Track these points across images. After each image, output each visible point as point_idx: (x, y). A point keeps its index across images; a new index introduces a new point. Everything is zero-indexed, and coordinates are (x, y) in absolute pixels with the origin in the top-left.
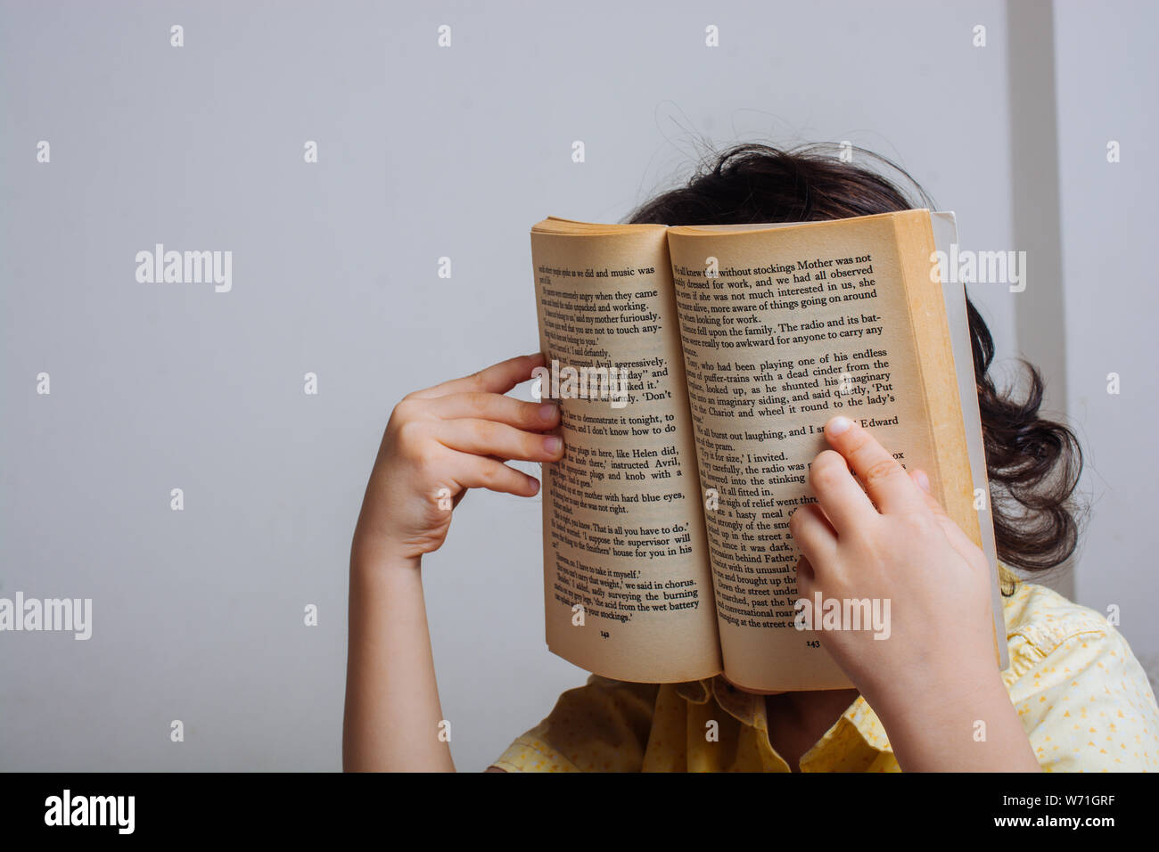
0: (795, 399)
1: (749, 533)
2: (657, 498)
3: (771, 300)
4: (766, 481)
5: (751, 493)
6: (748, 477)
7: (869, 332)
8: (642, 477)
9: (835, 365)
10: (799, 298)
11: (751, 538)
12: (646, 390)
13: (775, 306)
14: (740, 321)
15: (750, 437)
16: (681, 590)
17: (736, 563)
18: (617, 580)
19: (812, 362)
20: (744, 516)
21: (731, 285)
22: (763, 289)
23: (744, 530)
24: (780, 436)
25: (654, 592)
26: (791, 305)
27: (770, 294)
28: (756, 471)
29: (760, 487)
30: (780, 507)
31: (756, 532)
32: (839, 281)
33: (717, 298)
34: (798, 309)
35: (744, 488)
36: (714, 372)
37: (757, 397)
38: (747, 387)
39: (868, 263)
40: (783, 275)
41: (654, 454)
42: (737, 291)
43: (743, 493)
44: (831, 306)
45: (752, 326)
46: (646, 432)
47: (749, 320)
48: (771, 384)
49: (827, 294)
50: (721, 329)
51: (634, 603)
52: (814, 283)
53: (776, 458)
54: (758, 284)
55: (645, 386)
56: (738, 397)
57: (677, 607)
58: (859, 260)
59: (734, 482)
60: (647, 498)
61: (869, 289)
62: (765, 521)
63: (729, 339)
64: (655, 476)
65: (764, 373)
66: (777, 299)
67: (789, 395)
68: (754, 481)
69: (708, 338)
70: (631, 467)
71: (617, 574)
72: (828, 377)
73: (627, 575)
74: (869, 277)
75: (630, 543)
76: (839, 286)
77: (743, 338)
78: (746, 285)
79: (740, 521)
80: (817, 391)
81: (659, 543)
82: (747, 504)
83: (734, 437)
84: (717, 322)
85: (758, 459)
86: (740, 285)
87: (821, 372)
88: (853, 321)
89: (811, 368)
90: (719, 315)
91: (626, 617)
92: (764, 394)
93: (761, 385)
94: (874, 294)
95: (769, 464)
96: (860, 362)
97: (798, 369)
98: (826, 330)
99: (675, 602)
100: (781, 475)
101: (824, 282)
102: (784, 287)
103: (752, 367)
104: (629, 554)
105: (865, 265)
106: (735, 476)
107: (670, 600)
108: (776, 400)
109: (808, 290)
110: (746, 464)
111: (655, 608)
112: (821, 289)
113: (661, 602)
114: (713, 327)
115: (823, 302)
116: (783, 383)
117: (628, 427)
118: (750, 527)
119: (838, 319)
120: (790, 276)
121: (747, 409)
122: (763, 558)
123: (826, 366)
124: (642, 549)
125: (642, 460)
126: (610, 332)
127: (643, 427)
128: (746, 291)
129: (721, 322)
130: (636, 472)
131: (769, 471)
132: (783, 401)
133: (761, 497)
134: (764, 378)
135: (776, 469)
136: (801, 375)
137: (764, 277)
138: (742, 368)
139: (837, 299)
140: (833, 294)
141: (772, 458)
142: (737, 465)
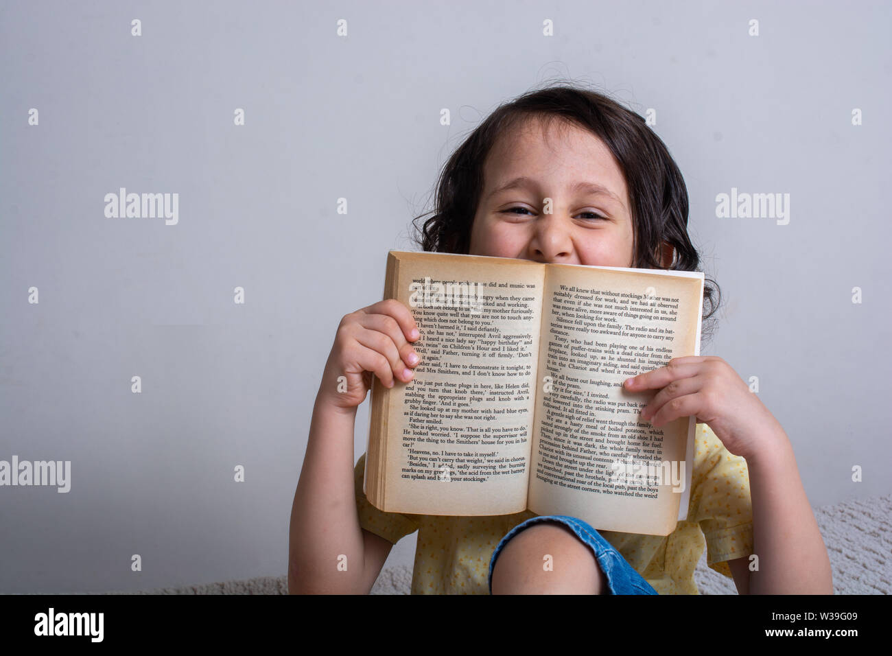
0: (622, 366)
1: (575, 434)
2: (515, 411)
3: (625, 312)
4: (594, 409)
5: (583, 413)
6: (584, 404)
7: (667, 338)
8: (509, 399)
9: (646, 352)
10: (639, 313)
11: (576, 437)
12: (519, 351)
13: (627, 315)
14: (606, 319)
15: (592, 383)
16: (518, 462)
17: (561, 449)
18: (480, 458)
19: (636, 348)
20: (575, 425)
21: (606, 300)
22: (623, 305)
23: (573, 432)
24: (609, 385)
25: (504, 464)
26: (635, 316)
27: (626, 308)
28: (590, 401)
29: (589, 410)
30: (597, 424)
31: (579, 435)
32: (661, 309)
33: (595, 305)
34: (638, 319)
35: (580, 409)
36: (580, 345)
37: (603, 361)
38: (599, 355)
39: (677, 303)
40: (635, 300)
41: (518, 386)
42: (609, 304)
43: (578, 412)
44: (653, 321)
45: (612, 323)
46: (515, 374)
47: (611, 320)
48: (612, 356)
49: (653, 314)
50: (593, 322)
51: (492, 470)
52: (649, 307)
53: (603, 396)
54: (621, 302)
55: (519, 350)
56: (592, 360)
57: (515, 472)
58: (673, 300)
59: (575, 405)
60: (510, 411)
61: (673, 316)
62: (586, 430)
63: (596, 328)
64: (516, 399)
65: (611, 349)
66: (629, 312)
67: (619, 364)
68: (587, 407)
69: (582, 326)
70: (503, 394)
71: (481, 455)
72: (641, 358)
73: (489, 455)
74: (675, 310)
75: (494, 437)
76: (660, 312)
77: (605, 329)
78: (615, 301)
79: (572, 427)
80: (634, 364)
81: (512, 436)
82: (579, 419)
83: (582, 381)
84: (592, 319)
85: (593, 395)
86: (611, 301)
87: (638, 355)
88: (661, 331)
89: (634, 351)
90: (594, 315)
91: (484, 479)
92: (607, 361)
93: (607, 355)
94: (675, 320)
95: (598, 399)
96: (658, 353)
97: (628, 351)
98: (647, 333)
99: (514, 469)
100: (603, 406)
101: (654, 308)
102: (634, 306)
103: (605, 345)
104: (493, 443)
105: (675, 304)
106: (576, 403)
107: (512, 468)
108: (612, 365)
109: (645, 310)
110: (585, 397)
111: (503, 473)
112: (651, 311)
113: (508, 469)
114: (589, 321)
115: (650, 318)
116: (618, 356)
117: (505, 371)
118: (577, 431)
119: (655, 328)
120: (638, 301)
121: (595, 367)
122: (579, 450)
123: (641, 352)
124: (501, 440)
125: (510, 390)
126: (503, 318)
127: (514, 371)
128: (614, 304)
129: (595, 319)
130: (505, 396)
131: (597, 402)
132: (616, 366)
133: (588, 416)
134: (610, 352)
135: (601, 402)
136: (628, 354)
137: (625, 299)
138: (599, 345)
139: (656, 318)
140: (656, 315)
141: (601, 396)
142: (579, 397)
